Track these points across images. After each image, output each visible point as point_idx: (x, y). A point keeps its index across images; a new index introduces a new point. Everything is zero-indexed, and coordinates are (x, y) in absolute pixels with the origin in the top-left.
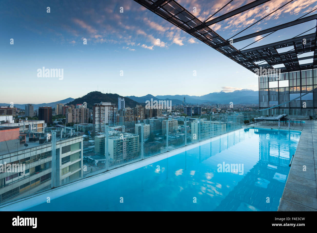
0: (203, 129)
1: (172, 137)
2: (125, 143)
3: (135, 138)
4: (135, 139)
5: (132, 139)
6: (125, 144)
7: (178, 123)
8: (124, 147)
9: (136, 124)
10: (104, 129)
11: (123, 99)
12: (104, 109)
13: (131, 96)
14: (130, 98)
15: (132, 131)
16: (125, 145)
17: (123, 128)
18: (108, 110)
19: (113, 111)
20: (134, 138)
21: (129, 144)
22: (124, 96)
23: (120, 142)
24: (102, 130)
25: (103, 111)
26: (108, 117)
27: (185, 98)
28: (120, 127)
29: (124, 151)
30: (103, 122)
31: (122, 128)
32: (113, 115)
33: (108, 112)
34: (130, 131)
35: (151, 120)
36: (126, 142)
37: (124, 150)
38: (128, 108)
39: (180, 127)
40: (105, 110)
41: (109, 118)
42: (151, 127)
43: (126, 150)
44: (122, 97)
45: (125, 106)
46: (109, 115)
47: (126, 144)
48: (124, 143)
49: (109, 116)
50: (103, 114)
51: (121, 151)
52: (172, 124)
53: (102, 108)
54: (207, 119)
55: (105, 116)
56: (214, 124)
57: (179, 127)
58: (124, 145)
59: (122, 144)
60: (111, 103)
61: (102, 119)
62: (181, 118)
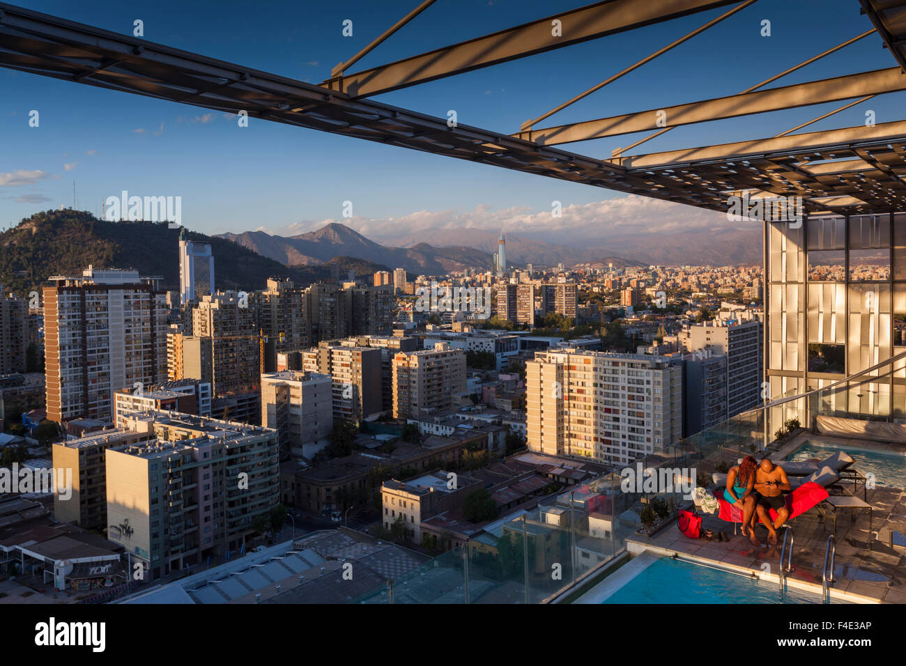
0: (580, 391)
2: (210, 471)
3: (260, 444)
4: (256, 451)
5: (243, 449)
6: (206, 477)
7: (467, 365)
8: (202, 493)
9: (266, 371)
10: (106, 403)
11: (204, 250)
12: (103, 302)
15: (247, 408)
16: (210, 481)
17: (203, 395)
18: (127, 307)
19: (152, 313)
20: (252, 446)
21: (228, 475)
23: (182, 467)
24: (95, 405)
25: (98, 315)
26: (127, 343)
28: (188, 391)
29: (202, 508)
30: (100, 369)
31: (197, 393)
32: (152, 329)
33: (124, 318)
34: (239, 407)
35: (339, 353)
36: (214, 464)
37: (202, 504)
38: (229, 292)
39: (477, 383)
40: (105, 309)
41: (133, 345)
43: (215, 506)
45: (216, 282)
46: (132, 334)
47: (215, 474)
48: (202, 472)
49: (127, 337)
50: (98, 327)
51: (191, 512)
52: (441, 368)
53: (92, 298)
55: (110, 336)
56: (626, 368)
57: (470, 382)
58: (202, 482)
59: (191, 476)
60: (137, 273)
61: (92, 352)
62: (481, 340)
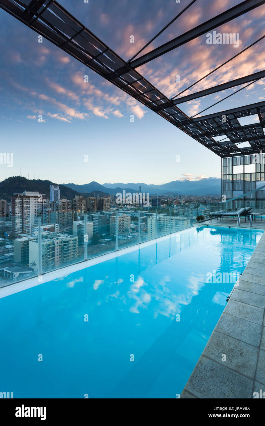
0: (162, 227)
1: (122, 237)
2: (59, 247)
3: (73, 240)
4: (72, 242)
5: (68, 242)
6: (58, 249)
7: (131, 220)
8: (56, 254)
9: (75, 221)
10: (29, 229)
11: (57, 188)
12: (28, 201)
13: (69, 184)
14: (67, 186)
15: (69, 231)
16: (58, 251)
17: (56, 227)
18: (35, 203)
19: (42, 204)
20: (70, 241)
21: (63, 249)
22: (59, 184)
23: (51, 246)
24: (26, 230)
25: (27, 205)
26: (35, 213)
27: (140, 187)
28: (52, 226)
29: (56, 258)
30: (27, 220)
31: (55, 227)
32: (42, 209)
33: (34, 205)
34: (67, 231)
35: (95, 216)
36: (60, 246)
37: (56, 257)
38: (64, 199)
39: (133, 225)
40: (29, 203)
41: (37, 213)
42: (95, 226)
43: (60, 257)
44: (56, 185)
45: (60, 197)
46: (37, 210)
47: (60, 248)
48: (56, 248)
49: (35, 211)
50: (27, 208)
51: (53, 259)
52: (123, 221)
53: (26, 200)
54: (167, 214)
55: (30, 210)
56: (175, 220)
57: (131, 225)
58: (56, 251)
59: (53, 249)
60: (38, 193)
61: (25, 215)
62: (135, 214)
